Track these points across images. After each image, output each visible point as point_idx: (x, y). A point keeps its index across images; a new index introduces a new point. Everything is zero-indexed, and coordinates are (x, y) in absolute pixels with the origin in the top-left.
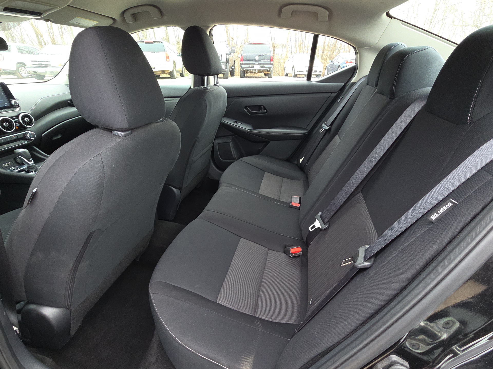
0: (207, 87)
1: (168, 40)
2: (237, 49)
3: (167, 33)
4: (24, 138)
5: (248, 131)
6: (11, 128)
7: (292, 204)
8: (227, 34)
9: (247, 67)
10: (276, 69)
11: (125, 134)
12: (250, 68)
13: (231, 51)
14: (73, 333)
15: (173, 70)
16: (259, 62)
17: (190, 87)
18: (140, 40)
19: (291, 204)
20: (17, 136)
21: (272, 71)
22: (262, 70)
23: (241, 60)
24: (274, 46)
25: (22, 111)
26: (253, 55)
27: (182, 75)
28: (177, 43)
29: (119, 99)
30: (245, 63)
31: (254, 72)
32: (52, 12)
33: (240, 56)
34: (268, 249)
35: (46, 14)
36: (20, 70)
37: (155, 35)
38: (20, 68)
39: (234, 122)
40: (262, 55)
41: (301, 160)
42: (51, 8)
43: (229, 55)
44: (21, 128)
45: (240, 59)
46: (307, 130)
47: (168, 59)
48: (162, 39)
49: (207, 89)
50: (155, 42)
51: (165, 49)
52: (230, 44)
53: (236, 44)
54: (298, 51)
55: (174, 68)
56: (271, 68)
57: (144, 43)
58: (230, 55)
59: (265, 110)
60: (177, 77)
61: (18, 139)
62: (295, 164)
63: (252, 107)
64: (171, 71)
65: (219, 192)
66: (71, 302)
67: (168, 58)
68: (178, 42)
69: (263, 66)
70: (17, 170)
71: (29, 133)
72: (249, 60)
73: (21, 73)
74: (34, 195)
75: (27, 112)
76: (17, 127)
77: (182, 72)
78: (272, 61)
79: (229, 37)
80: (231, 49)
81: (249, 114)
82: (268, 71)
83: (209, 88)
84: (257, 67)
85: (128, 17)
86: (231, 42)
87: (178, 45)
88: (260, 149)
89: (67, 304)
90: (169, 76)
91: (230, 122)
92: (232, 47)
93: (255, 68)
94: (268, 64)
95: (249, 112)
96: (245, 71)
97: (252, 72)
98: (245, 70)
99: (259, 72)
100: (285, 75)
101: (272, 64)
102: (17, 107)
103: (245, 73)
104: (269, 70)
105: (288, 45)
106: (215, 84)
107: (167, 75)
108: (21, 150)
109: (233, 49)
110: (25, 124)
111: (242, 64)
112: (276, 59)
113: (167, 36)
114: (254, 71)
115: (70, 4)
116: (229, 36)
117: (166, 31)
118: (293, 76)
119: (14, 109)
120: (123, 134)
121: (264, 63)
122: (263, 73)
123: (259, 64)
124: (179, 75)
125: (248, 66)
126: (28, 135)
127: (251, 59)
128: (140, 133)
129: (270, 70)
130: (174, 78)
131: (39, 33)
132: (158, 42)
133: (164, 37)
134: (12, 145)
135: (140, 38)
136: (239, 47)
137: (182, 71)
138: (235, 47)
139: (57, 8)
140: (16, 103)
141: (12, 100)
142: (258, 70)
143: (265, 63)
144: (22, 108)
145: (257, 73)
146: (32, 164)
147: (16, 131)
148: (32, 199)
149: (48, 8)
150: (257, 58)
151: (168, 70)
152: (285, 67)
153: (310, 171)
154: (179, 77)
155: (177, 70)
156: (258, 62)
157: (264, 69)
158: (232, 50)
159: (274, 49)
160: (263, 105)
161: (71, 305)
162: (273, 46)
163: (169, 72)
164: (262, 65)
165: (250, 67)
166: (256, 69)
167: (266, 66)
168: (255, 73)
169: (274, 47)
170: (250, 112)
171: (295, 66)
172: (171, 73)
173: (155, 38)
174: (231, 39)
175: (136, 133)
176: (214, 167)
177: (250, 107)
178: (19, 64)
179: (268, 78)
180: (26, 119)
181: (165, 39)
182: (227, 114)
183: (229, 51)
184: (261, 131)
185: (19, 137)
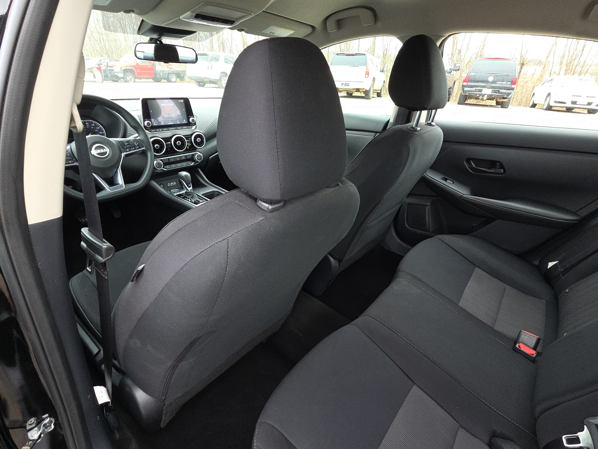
0: (417, 127)
1: (373, 52)
2: (462, 66)
3: (374, 44)
4: (192, 159)
5: (462, 196)
6: (182, 147)
7: (519, 346)
8: (453, 45)
9: (472, 91)
10: (516, 96)
11: (273, 209)
12: (477, 92)
13: (453, 68)
14: (163, 425)
15: (370, 89)
16: (493, 85)
17: (389, 120)
18: (341, 51)
19: (517, 346)
20: (186, 156)
21: (510, 99)
22: (493, 96)
23: (465, 81)
24: (523, 62)
25: (197, 130)
26: (487, 74)
27: (379, 95)
28: (383, 55)
29: (277, 155)
30: (469, 85)
31: (481, 98)
32: (246, 19)
33: (465, 75)
34: (458, 425)
35: (239, 22)
36: (221, 80)
37: (359, 46)
38: (222, 78)
39: (442, 179)
40: (500, 75)
41: (550, 264)
42: (245, 14)
43: (449, 73)
44: (192, 148)
45: (463, 79)
46: (577, 215)
47: (367, 75)
48: (366, 50)
49: (416, 131)
50: (358, 54)
51: (367, 62)
52: (455, 59)
53: (462, 58)
54: (563, 72)
55: (372, 86)
56: (510, 94)
57: (344, 55)
58: (451, 74)
59: (502, 170)
60: (372, 97)
61: (187, 160)
62: (535, 265)
63: (479, 161)
64: (368, 89)
65: (395, 288)
66: (166, 397)
67: (367, 73)
68: (385, 54)
69: (498, 91)
70: (176, 193)
71: (198, 154)
72: (478, 81)
73: (222, 82)
74: (139, 273)
75: (201, 132)
76: (188, 147)
77: (380, 92)
78: (515, 85)
79: (455, 49)
80: (453, 66)
81: (470, 170)
82: (504, 98)
83: (419, 129)
84: (487, 91)
85: (331, 24)
86: (456, 55)
87: (384, 58)
88: (473, 225)
89: (161, 398)
90: (364, 95)
91: (436, 178)
92: (456, 63)
93: (483, 92)
94: (506, 88)
95: (472, 168)
96: (467, 96)
97: (477, 98)
98: (467, 94)
99: (488, 99)
100: (530, 105)
101: (513, 89)
102: (194, 126)
103: (466, 98)
104: (505, 96)
105: (547, 62)
106: (429, 122)
107: (361, 94)
108: (184, 173)
109: (457, 65)
110: (196, 145)
111: (466, 86)
112: (520, 82)
113: (374, 47)
114: (481, 96)
115: (265, 9)
116: (455, 47)
117: (374, 40)
118: (545, 107)
119: (190, 127)
120: (270, 207)
121: (500, 87)
122: (495, 100)
123: (492, 87)
124: (375, 95)
125: (474, 89)
126: (196, 156)
127: (480, 79)
128: (297, 207)
129: (508, 96)
130: (369, 98)
131: (246, 44)
132: (361, 54)
133: (369, 48)
134: (179, 166)
135: (341, 50)
136: (466, 63)
137: (381, 90)
138: (460, 63)
139: (251, 14)
140: (193, 120)
141: (191, 117)
142: (488, 96)
143: (502, 87)
144: (197, 126)
145: (485, 99)
146: (191, 190)
147: (187, 151)
148: (137, 276)
149: (242, 14)
150: (491, 79)
151: (364, 89)
152: (534, 94)
153: (567, 291)
154: (375, 97)
155: (374, 89)
156: (491, 85)
157: (497, 95)
158: (455, 66)
159: (521, 68)
160: (500, 161)
161: (165, 399)
162: (521, 62)
163: (365, 90)
164: (496, 90)
165: (477, 90)
166: (486, 94)
167: (501, 91)
168: (482, 100)
169: (523, 64)
170: (474, 168)
171: (552, 94)
172: (367, 93)
173: (359, 49)
174: (457, 52)
175: (289, 207)
176: (394, 233)
177: (474, 160)
178: (222, 74)
179: (501, 107)
180: (198, 140)
181: (370, 50)
182: (435, 167)
183: (451, 68)
184: (485, 200)
185: (188, 158)
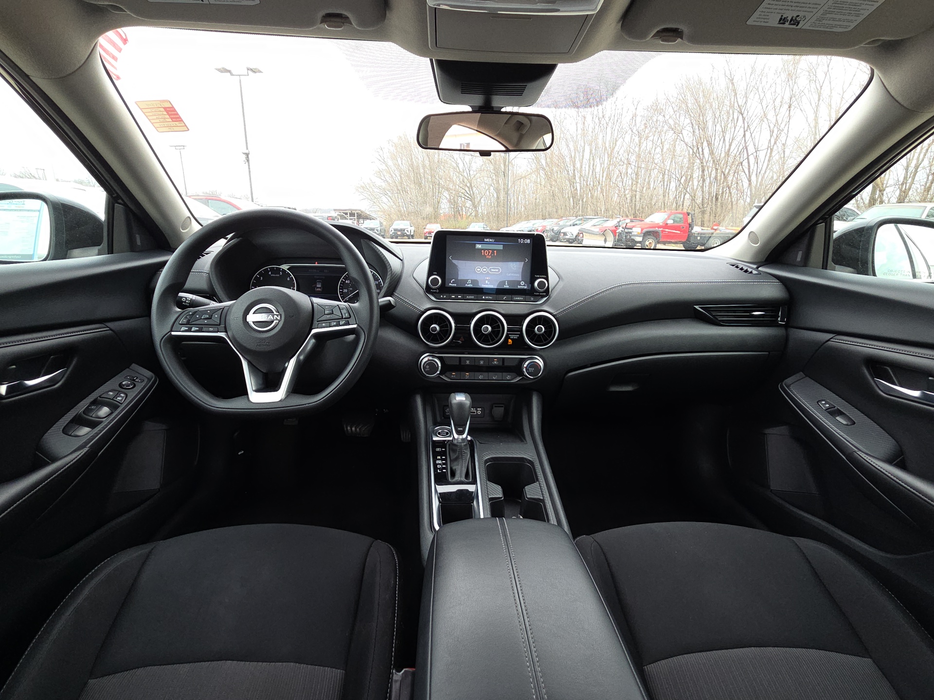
4: (515, 369)
20: (503, 359)
25: (543, 307)
44: (518, 346)
61: (503, 368)
71: (532, 361)
75: (552, 311)
76: (507, 341)
102: (542, 297)
110: (529, 340)
119: (531, 299)
126: (527, 365)
134: (481, 377)
141: (539, 277)
144: (550, 299)
147: (504, 348)
180: (539, 328)
185: (506, 364)
